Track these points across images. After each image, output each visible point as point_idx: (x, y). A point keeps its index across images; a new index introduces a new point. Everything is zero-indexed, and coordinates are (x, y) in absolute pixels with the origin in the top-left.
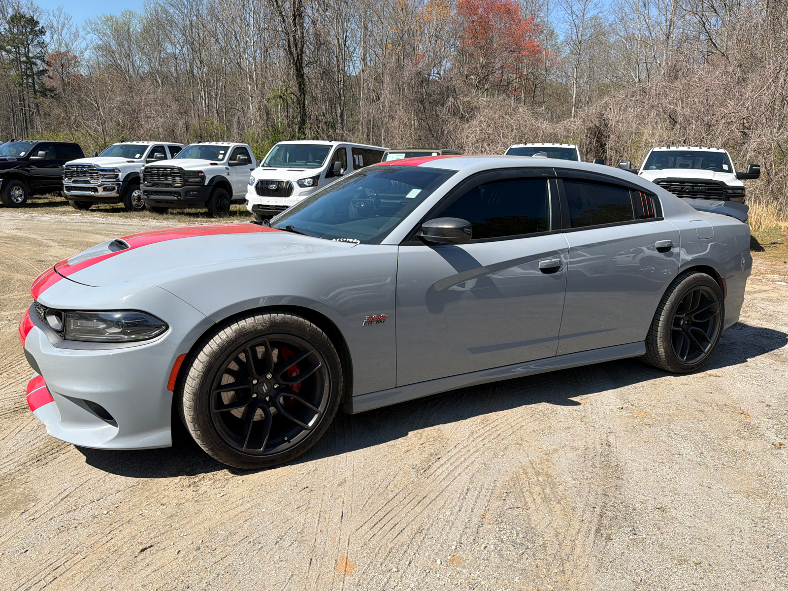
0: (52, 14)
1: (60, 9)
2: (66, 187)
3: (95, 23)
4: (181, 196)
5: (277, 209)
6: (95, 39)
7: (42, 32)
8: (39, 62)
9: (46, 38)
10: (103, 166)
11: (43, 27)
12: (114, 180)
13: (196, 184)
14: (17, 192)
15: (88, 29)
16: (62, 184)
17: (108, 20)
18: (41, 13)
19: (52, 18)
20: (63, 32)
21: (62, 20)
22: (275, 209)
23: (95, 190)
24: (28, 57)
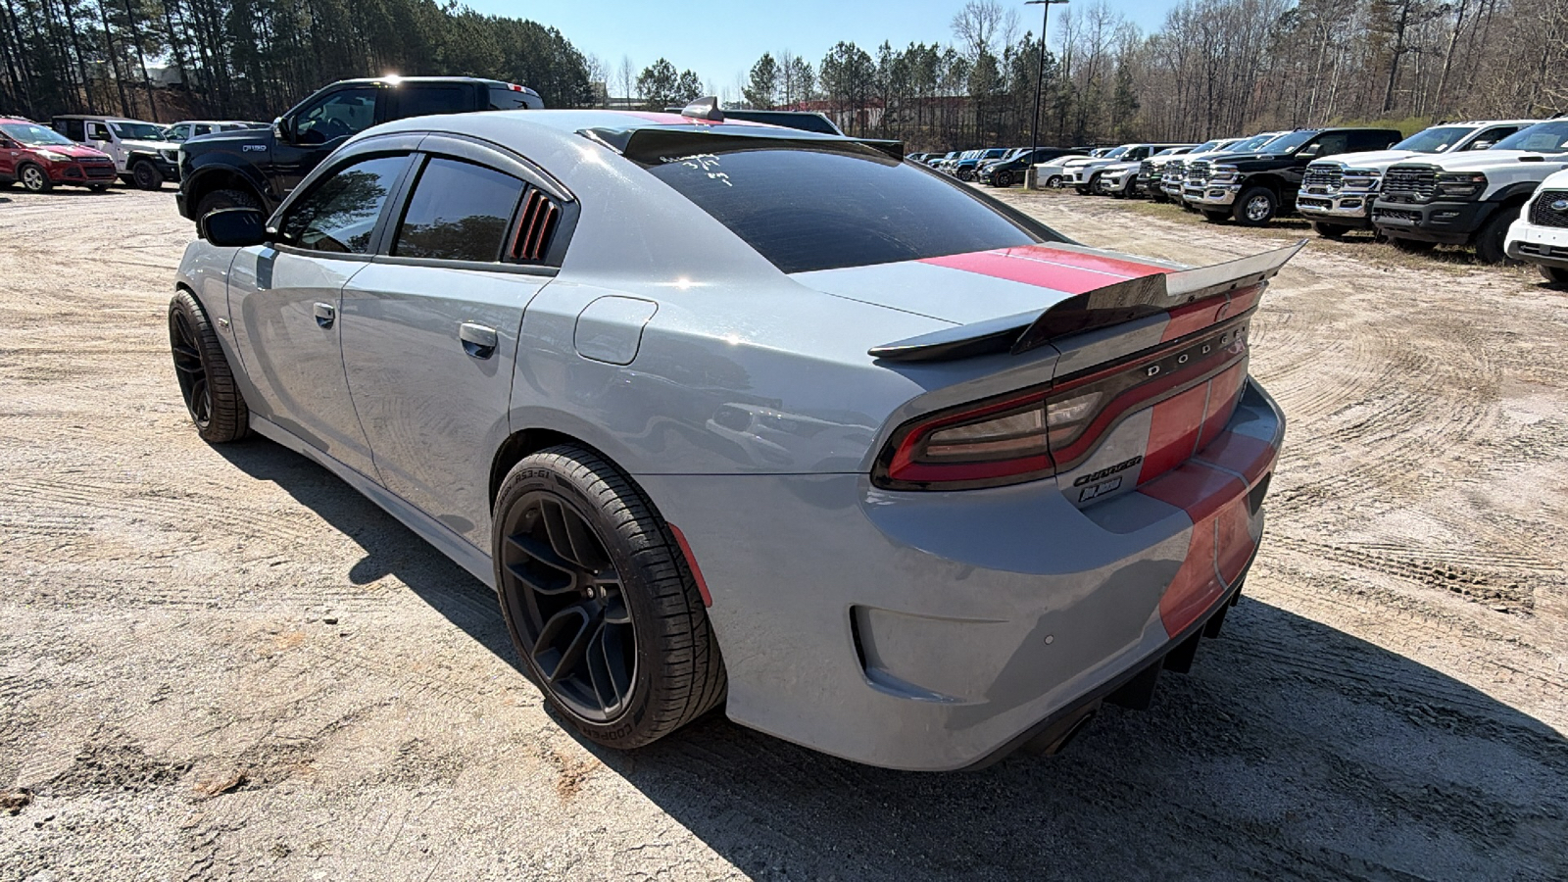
2: (1300, 199)
4: (1421, 219)
5: (1552, 254)
10: (1353, 167)
12: (1367, 189)
13: (1464, 197)
14: (1260, 205)
16: (1297, 195)
22: (1548, 253)
23: (1329, 204)
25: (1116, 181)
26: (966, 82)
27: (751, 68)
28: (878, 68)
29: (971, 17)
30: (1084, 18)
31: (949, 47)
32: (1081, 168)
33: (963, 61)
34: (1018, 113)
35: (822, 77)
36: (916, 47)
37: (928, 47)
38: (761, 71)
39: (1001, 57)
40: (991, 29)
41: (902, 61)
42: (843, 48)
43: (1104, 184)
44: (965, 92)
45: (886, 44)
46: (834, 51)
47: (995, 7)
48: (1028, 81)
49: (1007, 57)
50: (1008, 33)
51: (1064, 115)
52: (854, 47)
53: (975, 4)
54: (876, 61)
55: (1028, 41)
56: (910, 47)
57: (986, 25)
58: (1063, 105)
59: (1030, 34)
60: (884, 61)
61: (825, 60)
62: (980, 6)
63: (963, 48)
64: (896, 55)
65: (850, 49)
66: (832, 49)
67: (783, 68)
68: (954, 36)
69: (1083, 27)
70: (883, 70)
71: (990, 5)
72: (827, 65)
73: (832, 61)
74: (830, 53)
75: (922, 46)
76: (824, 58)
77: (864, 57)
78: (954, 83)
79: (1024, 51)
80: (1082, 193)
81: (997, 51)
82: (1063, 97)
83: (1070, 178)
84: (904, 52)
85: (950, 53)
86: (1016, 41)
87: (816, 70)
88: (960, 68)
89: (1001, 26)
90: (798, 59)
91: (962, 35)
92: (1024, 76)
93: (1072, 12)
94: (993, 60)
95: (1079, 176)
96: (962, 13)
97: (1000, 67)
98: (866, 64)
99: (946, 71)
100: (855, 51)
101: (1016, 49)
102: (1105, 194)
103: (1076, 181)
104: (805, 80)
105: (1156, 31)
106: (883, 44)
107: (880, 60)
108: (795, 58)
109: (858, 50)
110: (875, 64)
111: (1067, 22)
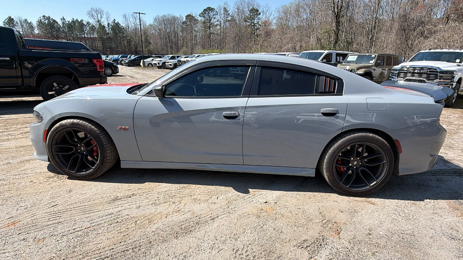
0: (264, 7)
1: (267, 5)
3: (279, 9)
6: (276, 15)
7: (260, 14)
8: (257, 25)
9: (261, 16)
11: (260, 12)
15: (276, 11)
17: (284, 7)
18: (260, 7)
19: (264, 8)
20: (267, 13)
21: (267, 9)
24: (254, 24)
25: (171, 65)
26: (96, 33)
27: (3, 21)
28: (61, 26)
29: (93, 12)
30: (130, 17)
31: (87, 21)
32: (159, 62)
33: (94, 26)
34: (116, 44)
35: (37, 27)
36: (75, 20)
37: (79, 21)
38: (8, 23)
39: (106, 26)
40: (101, 17)
41: (70, 24)
42: (45, 18)
43: (167, 66)
44: (96, 36)
45: (63, 18)
46: (42, 18)
47: (101, 10)
48: (117, 34)
49: (108, 26)
50: (107, 18)
51: (130, 45)
52: (50, 18)
53: (94, 8)
54: (60, 23)
55: (115, 22)
56: (73, 20)
57: (99, 16)
58: (129, 42)
59: (115, 20)
60: (63, 23)
61: (38, 21)
62: (95, 9)
63: (92, 22)
64: (68, 22)
65: (48, 18)
66: (40, 17)
67: (19, 22)
68: (88, 18)
69: (131, 19)
70: (64, 27)
71: (99, 9)
72: (39, 23)
73: (41, 22)
74: (40, 19)
75: (77, 20)
76: (38, 20)
77: (54, 21)
78: (92, 33)
79: (114, 25)
80: (159, 68)
81: (105, 24)
82: (129, 40)
83: (155, 64)
84: (71, 21)
85: (88, 23)
86: (111, 22)
87: (35, 24)
88: (93, 28)
89: (104, 16)
90: (25, 20)
91: (91, 18)
92: (116, 33)
93: (127, 15)
94: (104, 27)
95: (159, 64)
96: (90, 11)
97: (107, 29)
98: (56, 24)
99: (88, 29)
100: (51, 19)
101: (111, 24)
102: (167, 68)
103: (158, 65)
104: (30, 28)
105: (152, 23)
106: (62, 18)
107: (62, 23)
108: (24, 19)
109: (52, 19)
110: (60, 24)
111: (126, 17)
